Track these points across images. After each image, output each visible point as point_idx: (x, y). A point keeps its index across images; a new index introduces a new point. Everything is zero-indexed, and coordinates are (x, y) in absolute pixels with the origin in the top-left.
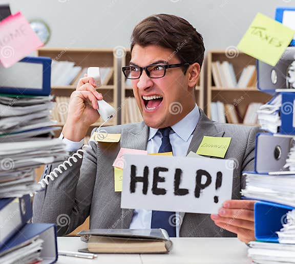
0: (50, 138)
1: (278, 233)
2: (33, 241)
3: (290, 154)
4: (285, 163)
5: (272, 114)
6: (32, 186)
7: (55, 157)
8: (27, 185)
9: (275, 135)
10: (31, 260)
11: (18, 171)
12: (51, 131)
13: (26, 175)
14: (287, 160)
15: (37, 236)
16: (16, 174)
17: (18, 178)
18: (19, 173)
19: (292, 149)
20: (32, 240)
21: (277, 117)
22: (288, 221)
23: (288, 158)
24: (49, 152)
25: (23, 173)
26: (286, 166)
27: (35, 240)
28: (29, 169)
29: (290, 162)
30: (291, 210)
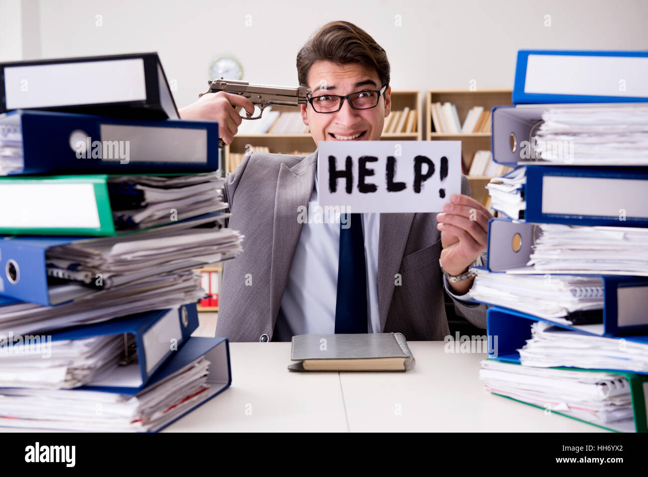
0: (216, 228)
1: (520, 351)
2: (197, 365)
3: (535, 247)
4: (529, 259)
5: (510, 192)
6: (193, 293)
7: (224, 254)
8: (186, 292)
9: (514, 222)
10: (194, 389)
11: (174, 274)
12: (219, 218)
13: (184, 278)
14: (532, 256)
15: (203, 357)
16: (171, 278)
17: (174, 283)
18: (176, 276)
19: (538, 241)
20: (195, 363)
21: (518, 197)
22: (533, 335)
23: (532, 252)
24: (215, 247)
25: (181, 276)
26: (530, 263)
27: (199, 363)
28: (189, 271)
29: (535, 259)
30: (536, 322)
